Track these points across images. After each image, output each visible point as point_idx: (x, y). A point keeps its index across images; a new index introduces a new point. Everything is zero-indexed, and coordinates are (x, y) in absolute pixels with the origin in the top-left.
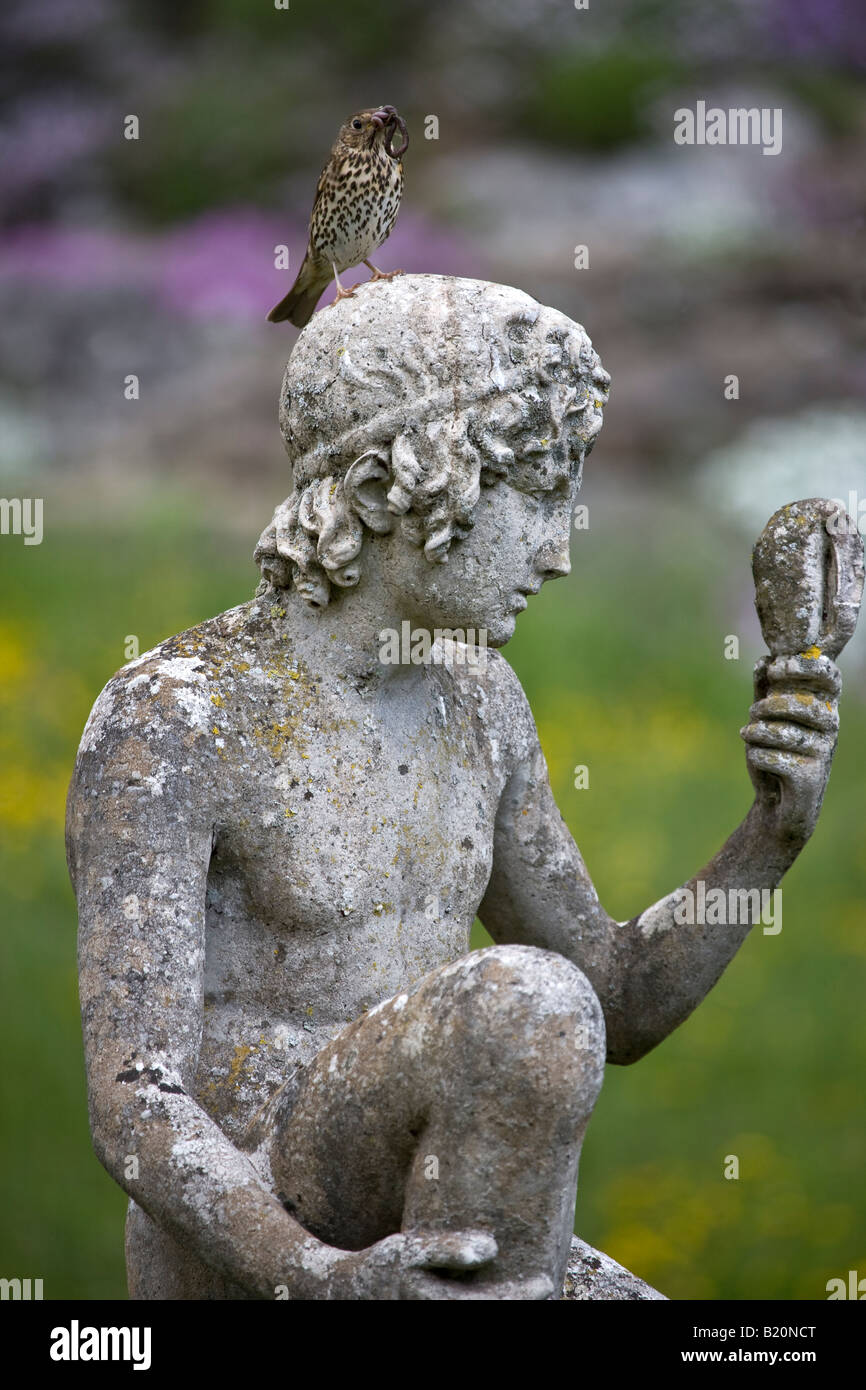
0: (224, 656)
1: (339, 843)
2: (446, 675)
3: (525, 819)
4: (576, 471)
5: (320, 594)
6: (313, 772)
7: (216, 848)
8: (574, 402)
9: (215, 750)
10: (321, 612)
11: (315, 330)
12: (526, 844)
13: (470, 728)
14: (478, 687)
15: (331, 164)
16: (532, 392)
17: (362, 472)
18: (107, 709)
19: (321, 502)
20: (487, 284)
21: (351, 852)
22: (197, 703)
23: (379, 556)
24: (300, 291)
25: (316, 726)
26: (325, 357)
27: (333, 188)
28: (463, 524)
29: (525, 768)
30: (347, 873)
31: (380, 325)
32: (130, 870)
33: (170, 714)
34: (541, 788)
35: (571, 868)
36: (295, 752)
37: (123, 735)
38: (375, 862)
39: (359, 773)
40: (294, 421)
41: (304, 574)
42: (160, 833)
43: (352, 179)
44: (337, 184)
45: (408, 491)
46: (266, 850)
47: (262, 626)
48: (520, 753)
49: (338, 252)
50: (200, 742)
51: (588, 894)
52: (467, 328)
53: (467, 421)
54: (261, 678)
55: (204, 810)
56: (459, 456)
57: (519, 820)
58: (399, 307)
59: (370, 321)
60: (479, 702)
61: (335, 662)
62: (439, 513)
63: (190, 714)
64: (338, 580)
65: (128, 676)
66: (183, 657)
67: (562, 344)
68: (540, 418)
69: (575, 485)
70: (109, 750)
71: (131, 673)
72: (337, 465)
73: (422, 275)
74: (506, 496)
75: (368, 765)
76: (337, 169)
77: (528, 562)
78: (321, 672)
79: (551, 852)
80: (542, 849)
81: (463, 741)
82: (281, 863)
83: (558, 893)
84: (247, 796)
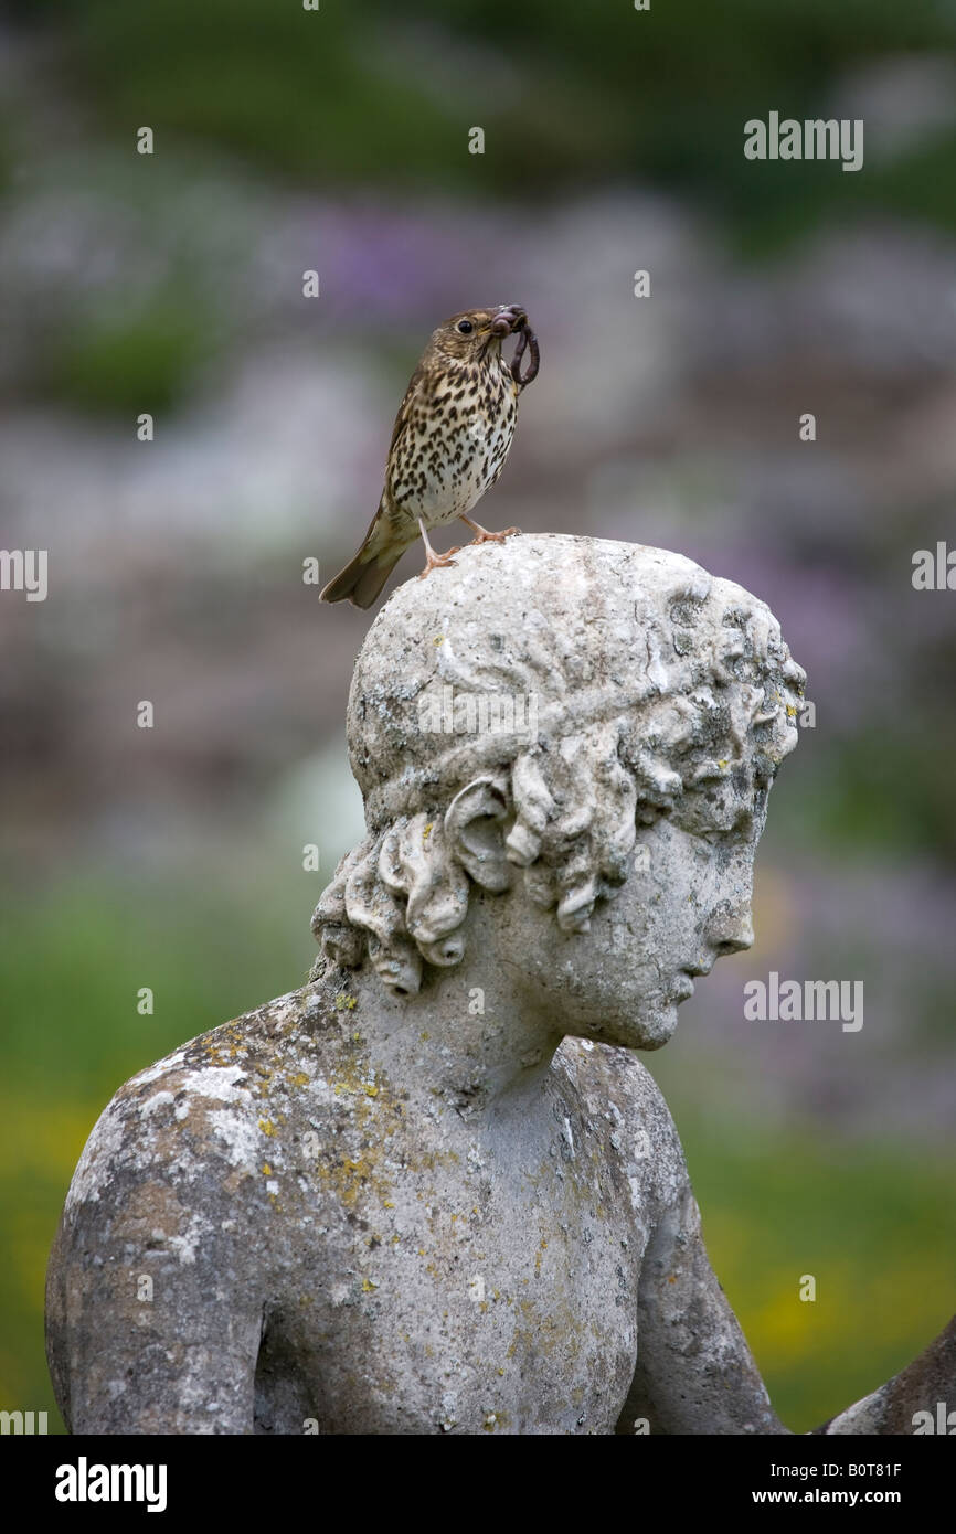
0: (274, 1064)
1: (436, 1328)
2: (569, 1087)
3: (672, 1290)
4: (762, 804)
5: (408, 976)
6: (399, 1227)
7: (266, 1336)
8: (762, 708)
9: (266, 1197)
10: (407, 1001)
11: (398, 612)
12: (674, 1323)
13: (604, 1162)
14: (611, 1104)
15: (421, 384)
16: (705, 694)
17: (469, 806)
18: (114, 1141)
19: (410, 849)
20: (634, 546)
21: (453, 1340)
22: (240, 1132)
23: (490, 924)
24: (367, 558)
25: (403, 1162)
26: (415, 648)
27: (424, 416)
28: (611, 879)
29: (672, 1217)
30: (448, 1370)
31: (493, 603)
32: (150, 1371)
33: (204, 1147)
34: (694, 1245)
35: (735, 1357)
36: (374, 1200)
37: (138, 1178)
38: (486, 1354)
39: (462, 1228)
40: (371, 738)
41: (386, 949)
42: (192, 1317)
43: (451, 403)
44: (429, 411)
45: (536, 833)
46: (337, 1339)
47: (324, 1021)
48: (668, 1196)
49: (427, 505)
50: (246, 1186)
51: (758, 1394)
52: (614, 607)
53: (616, 735)
54: (326, 1095)
55: (253, 1282)
56: (606, 783)
57: (664, 1290)
58: (518, 579)
59: (479, 599)
60: (613, 1125)
61: (427, 1071)
62: (578, 863)
63: (232, 1146)
64: (434, 958)
65: (141, 1094)
66: (218, 1066)
67: (743, 628)
68: (716, 732)
69: (759, 822)
70: (119, 1199)
71: (146, 1090)
72: (434, 796)
73: (546, 535)
74: (669, 838)
75: (473, 1216)
76: (430, 390)
77: (697, 930)
78: (407, 1086)
79: (708, 1336)
80: (697, 1331)
81: (596, 1181)
82: (357, 1356)
83: (716, 1393)
84: (309, 1263)
